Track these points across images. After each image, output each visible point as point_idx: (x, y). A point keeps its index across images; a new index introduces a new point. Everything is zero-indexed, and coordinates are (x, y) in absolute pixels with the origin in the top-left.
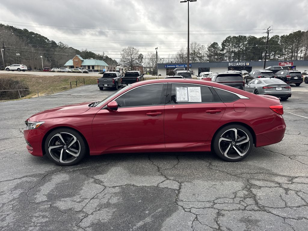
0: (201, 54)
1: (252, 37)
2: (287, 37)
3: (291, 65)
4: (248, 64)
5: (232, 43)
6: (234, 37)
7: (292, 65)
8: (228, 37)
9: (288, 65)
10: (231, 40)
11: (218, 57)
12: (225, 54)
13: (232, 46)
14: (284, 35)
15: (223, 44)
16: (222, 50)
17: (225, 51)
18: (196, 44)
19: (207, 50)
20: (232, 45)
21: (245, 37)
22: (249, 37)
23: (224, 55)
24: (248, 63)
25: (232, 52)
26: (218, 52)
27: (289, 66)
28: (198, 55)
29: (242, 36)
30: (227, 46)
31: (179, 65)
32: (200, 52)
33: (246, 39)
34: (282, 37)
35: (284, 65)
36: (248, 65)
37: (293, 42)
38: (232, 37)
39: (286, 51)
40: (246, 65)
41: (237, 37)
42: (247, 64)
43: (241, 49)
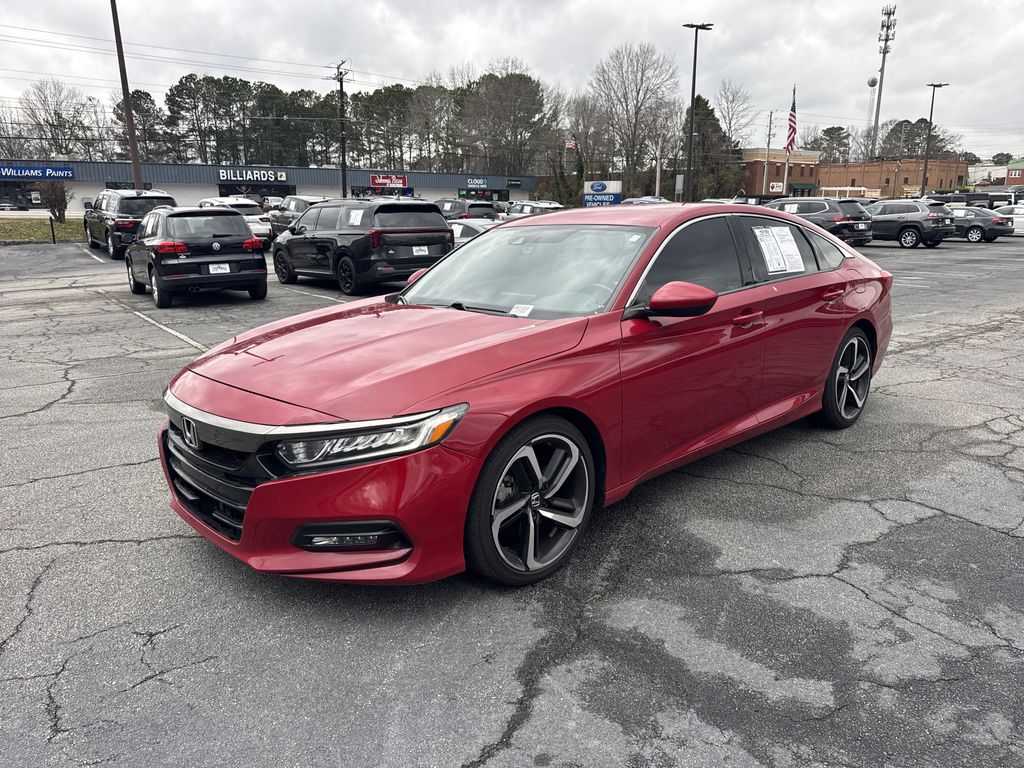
0: (89, 128)
1: (269, 85)
2: (370, 98)
3: (401, 186)
4: (283, 176)
5: (205, 99)
6: (209, 80)
7: (404, 184)
8: (187, 78)
9: (393, 186)
10: (198, 90)
11: (159, 148)
12: (183, 136)
13: (207, 111)
14: (360, 93)
15: (171, 100)
16: (172, 121)
17: (183, 127)
18: (58, 88)
19: (114, 117)
20: (206, 106)
21: (246, 83)
22: (260, 86)
23: (180, 142)
24: (284, 174)
25: (211, 131)
26: (157, 127)
27: (397, 188)
28: (80, 133)
29: (234, 80)
30: (188, 110)
31: (16, 169)
32: (86, 123)
33: (250, 90)
34: (355, 97)
35: (385, 184)
36: (284, 179)
37: (385, 116)
38: (200, 76)
39: (370, 142)
40: (276, 178)
41: (219, 80)
42: (279, 174)
43: (238, 123)
